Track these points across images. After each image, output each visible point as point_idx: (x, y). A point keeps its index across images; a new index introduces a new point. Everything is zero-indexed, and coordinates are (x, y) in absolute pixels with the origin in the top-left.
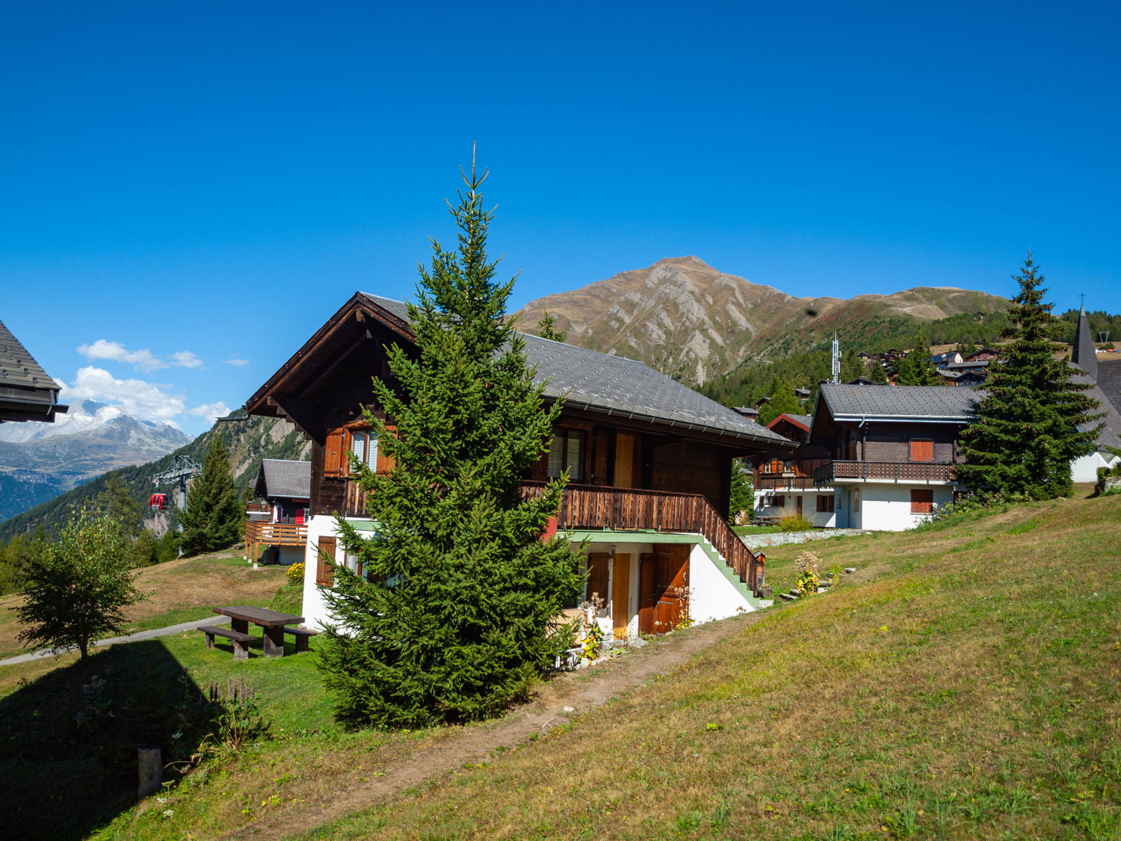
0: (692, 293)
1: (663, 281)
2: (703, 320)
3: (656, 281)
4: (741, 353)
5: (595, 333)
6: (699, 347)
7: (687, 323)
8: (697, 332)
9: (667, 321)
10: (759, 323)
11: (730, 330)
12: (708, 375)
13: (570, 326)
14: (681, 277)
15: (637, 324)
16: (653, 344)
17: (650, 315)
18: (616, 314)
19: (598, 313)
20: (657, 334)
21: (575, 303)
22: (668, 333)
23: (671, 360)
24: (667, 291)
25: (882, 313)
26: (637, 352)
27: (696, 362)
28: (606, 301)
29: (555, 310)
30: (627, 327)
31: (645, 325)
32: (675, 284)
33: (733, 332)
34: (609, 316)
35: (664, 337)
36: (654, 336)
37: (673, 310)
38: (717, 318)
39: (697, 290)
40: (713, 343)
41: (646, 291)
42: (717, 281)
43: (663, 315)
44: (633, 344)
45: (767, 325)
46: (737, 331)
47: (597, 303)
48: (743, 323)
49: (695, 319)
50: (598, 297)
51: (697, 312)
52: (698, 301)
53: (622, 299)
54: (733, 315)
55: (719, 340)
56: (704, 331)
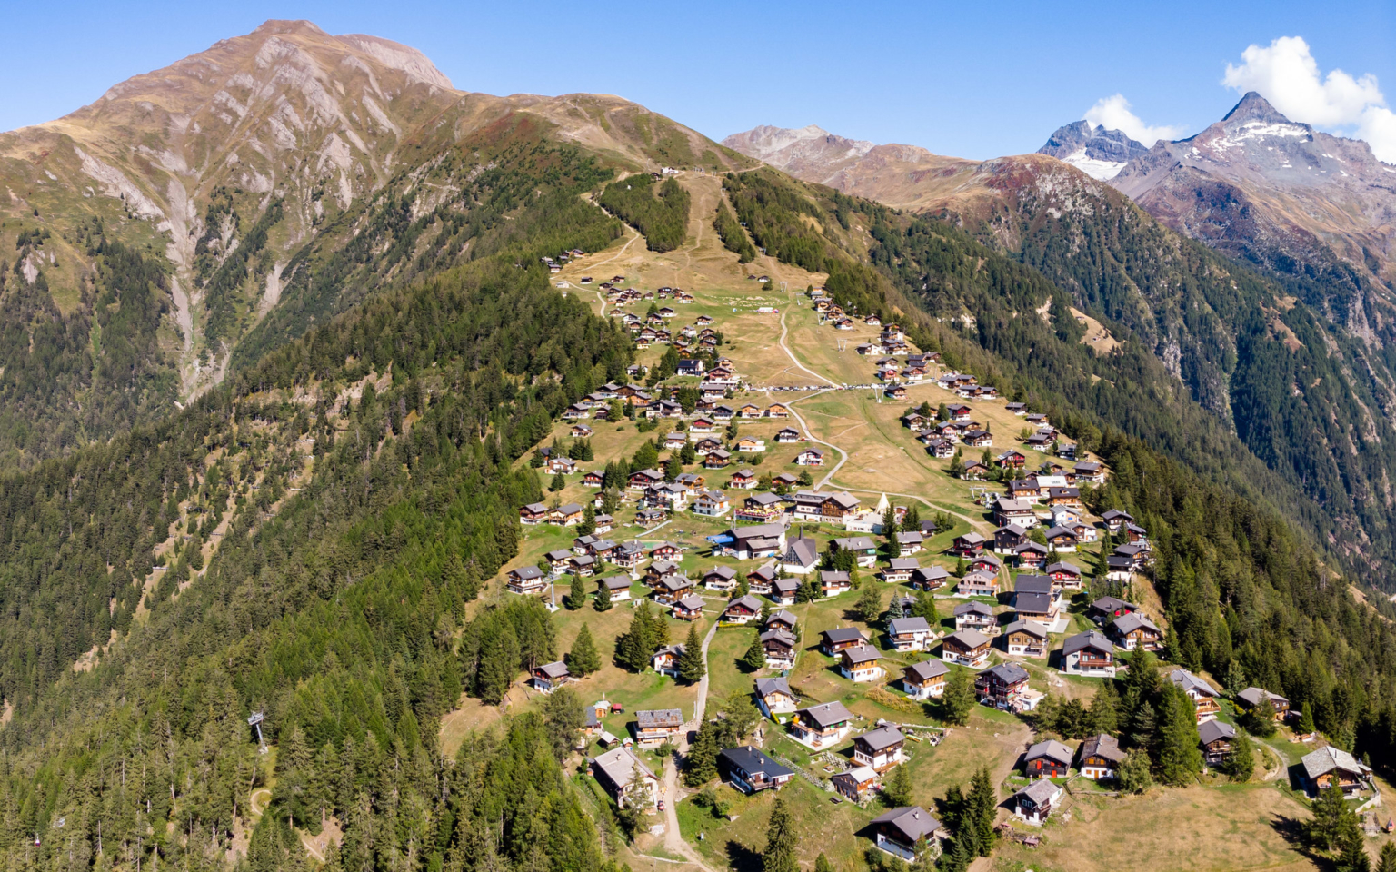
0: (319, 80)
1: (279, 60)
2: (338, 120)
3: (269, 59)
4: (388, 162)
5: (204, 129)
6: (338, 154)
7: (320, 121)
8: (334, 135)
9: (295, 118)
10: (403, 121)
11: (371, 131)
12: (354, 189)
13: (169, 119)
14: (303, 57)
15: (256, 120)
16: (281, 148)
17: (271, 108)
18: (225, 104)
19: (201, 100)
20: (285, 137)
21: (169, 87)
22: (297, 133)
23: (307, 170)
24: (287, 75)
25: (549, 136)
26: (264, 158)
27: (337, 173)
28: (204, 82)
29: (146, 98)
30: (244, 122)
31: (268, 123)
32: (295, 66)
33: (374, 134)
34: (217, 106)
35: (294, 139)
36: (281, 137)
37: (300, 103)
38: (354, 115)
39: (324, 76)
40: (354, 149)
41: (259, 73)
42: (346, 62)
43: (289, 110)
44: (258, 148)
45: (413, 126)
46: (379, 132)
47: (197, 86)
48: (386, 123)
49: (328, 117)
50: (196, 77)
51: (330, 108)
52: (329, 92)
53: (231, 83)
54: (372, 111)
55: (360, 144)
56: (342, 133)
